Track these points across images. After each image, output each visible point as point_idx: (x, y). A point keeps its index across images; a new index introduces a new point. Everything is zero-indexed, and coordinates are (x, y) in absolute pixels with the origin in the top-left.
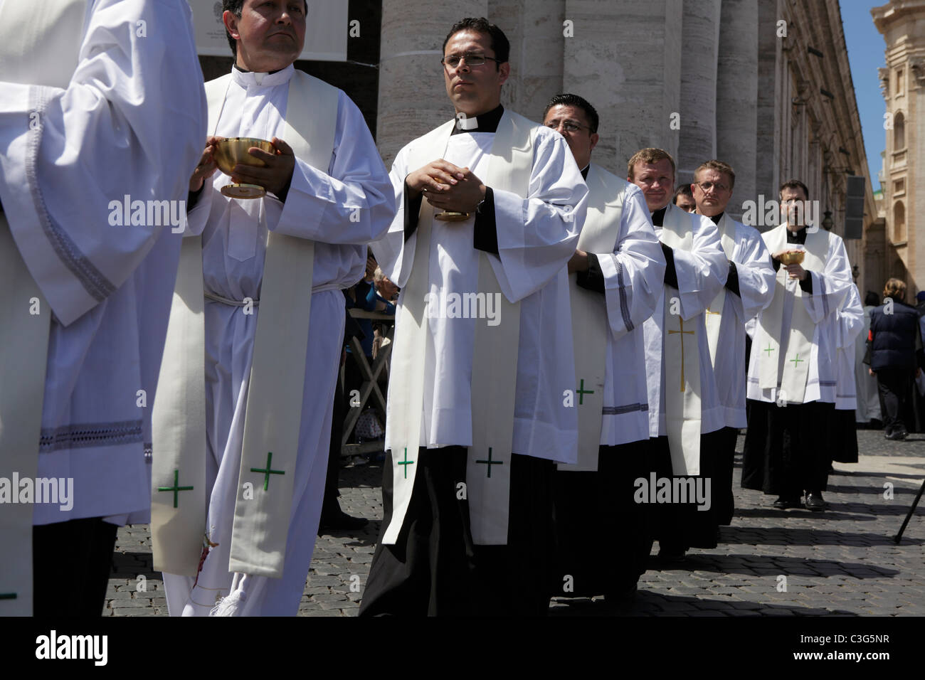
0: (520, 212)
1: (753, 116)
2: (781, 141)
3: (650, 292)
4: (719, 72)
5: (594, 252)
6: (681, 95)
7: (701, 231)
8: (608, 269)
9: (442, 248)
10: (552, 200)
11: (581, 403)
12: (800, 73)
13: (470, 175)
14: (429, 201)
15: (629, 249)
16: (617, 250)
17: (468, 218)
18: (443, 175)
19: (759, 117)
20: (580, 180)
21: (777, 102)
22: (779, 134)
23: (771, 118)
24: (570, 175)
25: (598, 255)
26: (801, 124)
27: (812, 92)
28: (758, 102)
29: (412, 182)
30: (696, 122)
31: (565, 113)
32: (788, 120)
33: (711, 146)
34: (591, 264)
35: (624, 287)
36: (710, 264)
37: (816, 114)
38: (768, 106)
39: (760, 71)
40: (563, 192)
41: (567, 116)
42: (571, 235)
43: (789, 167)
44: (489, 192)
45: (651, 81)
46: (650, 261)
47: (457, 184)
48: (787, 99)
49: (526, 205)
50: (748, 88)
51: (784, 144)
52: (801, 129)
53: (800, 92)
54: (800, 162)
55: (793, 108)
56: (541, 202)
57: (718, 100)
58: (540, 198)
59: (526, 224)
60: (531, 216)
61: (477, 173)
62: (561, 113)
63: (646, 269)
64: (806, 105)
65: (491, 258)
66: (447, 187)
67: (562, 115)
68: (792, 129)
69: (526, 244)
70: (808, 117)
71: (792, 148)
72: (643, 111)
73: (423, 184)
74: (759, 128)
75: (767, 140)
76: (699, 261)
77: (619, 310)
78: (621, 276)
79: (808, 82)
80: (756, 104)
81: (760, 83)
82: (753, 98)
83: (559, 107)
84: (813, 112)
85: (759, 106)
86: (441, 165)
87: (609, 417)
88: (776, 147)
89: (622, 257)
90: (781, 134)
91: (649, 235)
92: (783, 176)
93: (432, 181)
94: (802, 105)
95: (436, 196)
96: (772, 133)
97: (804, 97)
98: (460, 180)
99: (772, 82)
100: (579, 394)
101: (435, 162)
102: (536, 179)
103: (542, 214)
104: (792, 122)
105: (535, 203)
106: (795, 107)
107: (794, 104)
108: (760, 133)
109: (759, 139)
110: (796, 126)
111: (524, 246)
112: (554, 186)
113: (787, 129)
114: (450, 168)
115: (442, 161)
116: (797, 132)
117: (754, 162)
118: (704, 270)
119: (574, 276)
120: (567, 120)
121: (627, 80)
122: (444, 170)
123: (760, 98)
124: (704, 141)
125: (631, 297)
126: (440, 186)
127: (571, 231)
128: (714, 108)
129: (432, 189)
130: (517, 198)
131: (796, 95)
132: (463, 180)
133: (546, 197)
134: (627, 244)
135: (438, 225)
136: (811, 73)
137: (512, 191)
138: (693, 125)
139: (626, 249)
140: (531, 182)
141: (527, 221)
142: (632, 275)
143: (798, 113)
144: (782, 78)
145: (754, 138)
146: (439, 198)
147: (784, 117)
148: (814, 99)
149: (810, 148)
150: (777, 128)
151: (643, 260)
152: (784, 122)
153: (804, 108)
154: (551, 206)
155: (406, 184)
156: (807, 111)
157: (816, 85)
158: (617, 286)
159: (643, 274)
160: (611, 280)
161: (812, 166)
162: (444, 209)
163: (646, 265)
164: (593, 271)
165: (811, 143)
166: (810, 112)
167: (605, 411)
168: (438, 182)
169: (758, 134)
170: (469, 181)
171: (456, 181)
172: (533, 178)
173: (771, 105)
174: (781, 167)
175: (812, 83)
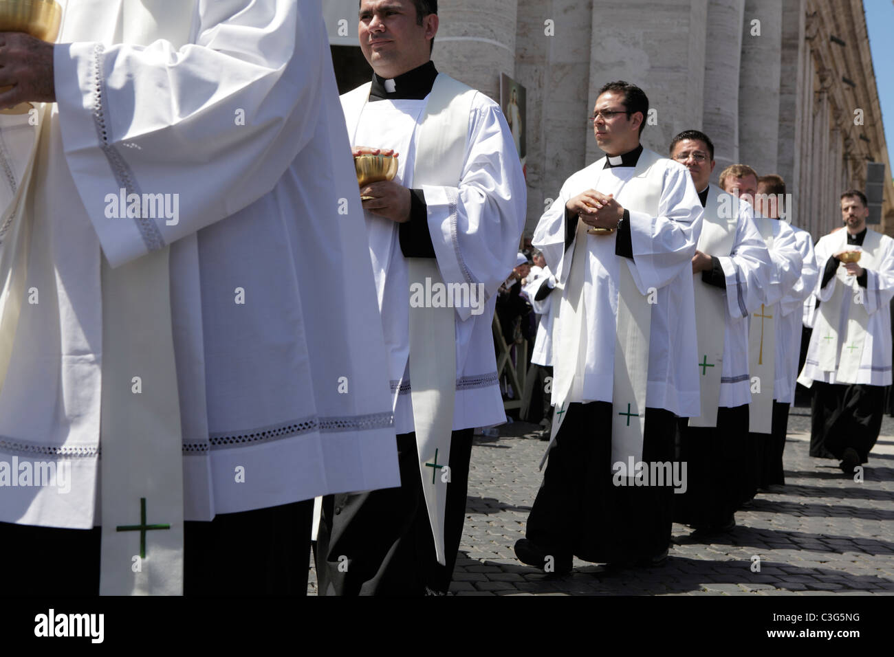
0: (649, 228)
1: (776, 103)
2: (802, 127)
3: (761, 287)
4: (743, 60)
5: (715, 256)
6: (705, 82)
7: (781, 234)
8: (728, 268)
9: (593, 256)
10: (675, 218)
11: (704, 374)
12: (821, 60)
13: (612, 201)
14: (583, 220)
15: (743, 254)
16: (733, 253)
17: (612, 233)
18: (593, 201)
19: (781, 105)
20: (698, 202)
21: (799, 90)
22: (801, 120)
23: (793, 105)
24: (691, 198)
25: (721, 259)
26: (822, 111)
27: (833, 80)
28: (781, 89)
29: (571, 206)
30: (719, 109)
31: (693, 146)
32: (810, 108)
33: (733, 132)
34: (714, 265)
35: (740, 283)
36: (788, 261)
37: (837, 102)
38: (790, 93)
39: (783, 59)
40: (684, 212)
41: (695, 148)
42: (689, 243)
43: (810, 153)
44: (626, 213)
45: (676, 69)
46: (761, 264)
47: (602, 208)
48: (809, 87)
49: (654, 222)
50: (770, 75)
51: (805, 130)
52: (822, 116)
53: (822, 80)
54: (821, 148)
55: (815, 96)
56: (667, 220)
57: (741, 87)
58: (667, 216)
59: (654, 236)
60: (658, 230)
61: (619, 201)
62: (690, 146)
63: (758, 269)
64: (828, 92)
65: (628, 261)
66: (595, 210)
67: (691, 148)
68: (814, 117)
69: (654, 250)
70: (829, 104)
71: (813, 134)
72: (667, 98)
73: (578, 208)
74: (781, 115)
75: (788, 127)
76: (779, 258)
77: (737, 302)
78: (738, 275)
79: (830, 70)
80: (778, 92)
81: (783, 71)
82: (776, 85)
83: (686, 141)
84: (834, 100)
85: (782, 93)
86: (591, 194)
87: (727, 385)
88: (798, 133)
89: (739, 260)
90: (803, 121)
91: (759, 243)
92: (804, 162)
93: (585, 206)
94: (823, 92)
95: (587, 216)
96: (793, 120)
97: (826, 84)
98: (605, 205)
99: (794, 70)
100: (702, 367)
101: (587, 191)
102: (664, 202)
103: (667, 230)
104: (814, 109)
105: (662, 220)
106: (817, 94)
107: (816, 92)
108: (782, 119)
109: (780, 125)
110: (817, 113)
111: (652, 253)
112: (677, 207)
113: (808, 117)
114: (597, 196)
115: (592, 190)
116: (818, 119)
117: (775, 149)
118: (785, 265)
119: (699, 276)
120: (696, 152)
121: (652, 67)
122: (593, 197)
123: (782, 86)
124: (726, 127)
125: (746, 291)
126: (590, 210)
127: (689, 240)
128: (736, 94)
129: (585, 212)
130: (648, 217)
131: (818, 83)
132: (606, 205)
133: (670, 216)
134: (742, 249)
135: (591, 238)
136: (833, 61)
137: (646, 212)
138: (716, 111)
139: (741, 253)
140: (660, 205)
141: (654, 234)
142: (747, 274)
143: (820, 100)
144: (805, 67)
145: (776, 124)
146: (590, 219)
147: (806, 104)
148: (836, 87)
149: (831, 135)
150: (799, 115)
151: (755, 262)
152: (806, 109)
153: (825, 95)
154: (674, 222)
155: (566, 207)
156: (828, 98)
157: (837, 73)
158: (736, 282)
159: (756, 274)
160: (731, 278)
161: (832, 152)
162: (594, 226)
163: (757, 266)
164: (716, 271)
165: (832, 130)
166: (832, 100)
167: (723, 380)
168: (589, 206)
169: (780, 121)
170: (611, 206)
171: (602, 206)
172: (662, 201)
173: (792, 93)
174: (801, 154)
175: (834, 72)
